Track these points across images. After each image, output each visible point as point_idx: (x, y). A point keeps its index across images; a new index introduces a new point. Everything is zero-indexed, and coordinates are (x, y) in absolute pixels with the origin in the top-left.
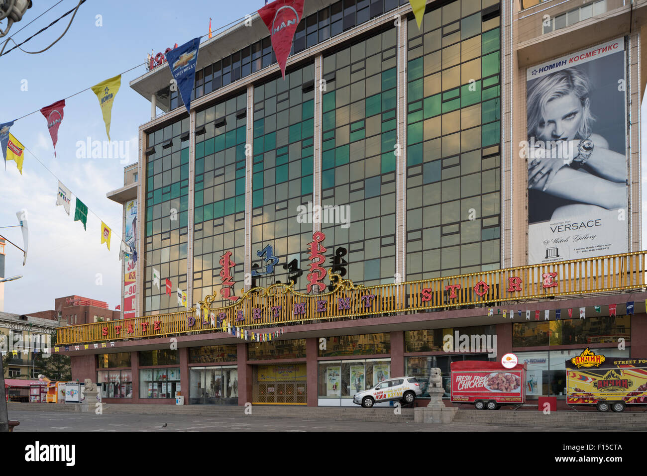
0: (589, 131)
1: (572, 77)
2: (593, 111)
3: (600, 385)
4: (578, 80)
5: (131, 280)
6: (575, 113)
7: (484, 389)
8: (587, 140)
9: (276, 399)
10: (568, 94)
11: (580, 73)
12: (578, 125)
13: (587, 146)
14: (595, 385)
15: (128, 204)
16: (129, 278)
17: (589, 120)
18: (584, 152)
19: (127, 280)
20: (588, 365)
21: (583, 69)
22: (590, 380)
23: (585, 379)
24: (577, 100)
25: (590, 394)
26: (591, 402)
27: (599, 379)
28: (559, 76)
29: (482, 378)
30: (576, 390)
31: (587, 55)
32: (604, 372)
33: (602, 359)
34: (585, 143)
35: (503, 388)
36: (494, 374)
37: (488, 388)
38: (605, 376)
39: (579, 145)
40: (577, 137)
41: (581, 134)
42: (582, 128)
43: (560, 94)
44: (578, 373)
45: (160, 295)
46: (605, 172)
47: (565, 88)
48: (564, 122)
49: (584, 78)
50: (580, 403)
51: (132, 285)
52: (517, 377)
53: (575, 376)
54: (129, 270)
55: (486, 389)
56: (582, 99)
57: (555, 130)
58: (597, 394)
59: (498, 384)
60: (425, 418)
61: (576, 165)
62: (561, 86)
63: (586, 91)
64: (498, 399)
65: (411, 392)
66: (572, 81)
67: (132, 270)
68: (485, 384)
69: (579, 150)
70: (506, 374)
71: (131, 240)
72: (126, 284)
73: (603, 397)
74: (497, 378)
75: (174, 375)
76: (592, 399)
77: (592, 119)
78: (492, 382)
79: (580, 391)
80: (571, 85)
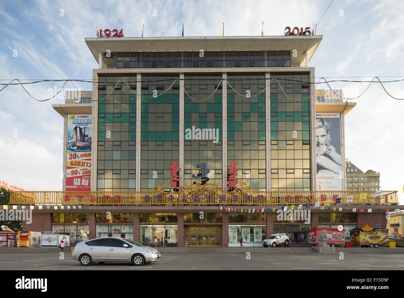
0: (330, 143)
1: (324, 122)
2: (331, 136)
3: (371, 238)
4: (326, 123)
5: (73, 166)
6: (325, 135)
7: (330, 239)
8: (329, 146)
9: (197, 244)
10: (322, 127)
11: (326, 121)
12: (326, 140)
13: (329, 149)
14: (369, 238)
15: (69, 116)
16: (71, 165)
17: (330, 139)
18: (328, 151)
19: (69, 165)
20: (368, 231)
21: (327, 120)
22: (368, 236)
23: (366, 236)
24: (326, 131)
25: (368, 241)
26: (368, 244)
27: (371, 236)
28: (319, 120)
29: (330, 235)
30: (363, 240)
31: (329, 115)
32: (372, 233)
33: (372, 228)
34: (329, 147)
35: (338, 239)
36: (334, 233)
37: (332, 238)
38: (372, 235)
39: (327, 148)
40: (326, 145)
41: (327, 144)
42: (327, 142)
43: (320, 127)
44: (364, 233)
45: (113, 179)
46: (335, 160)
47: (322, 125)
48: (321, 138)
49: (327, 123)
50: (364, 244)
51: (74, 169)
52: (343, 234)
53: (363, 234)
54: (70, 159)
55: (331, 239)
56: (327, 131)
57: (318, 140)
58: (371, 241)
59: (336, 237)
60: (324, 251)
61: (325, 155)
62: (320, 124)
63: (328, 128)
64: (336, 243)
65: (287, 240)
66: (324, 123)
67: (73, 160)
68: (331, 237)
69: (327, 150)
70: (339, 233)
71: (72, 140)
72: (68, 168)
73: (372, 242)
74: (335, 234)
75: (125, 229)
76: (369, 243)
77: (331, 139)
78: (334, 236)
79: (365, 240)
80: (323, 125)
